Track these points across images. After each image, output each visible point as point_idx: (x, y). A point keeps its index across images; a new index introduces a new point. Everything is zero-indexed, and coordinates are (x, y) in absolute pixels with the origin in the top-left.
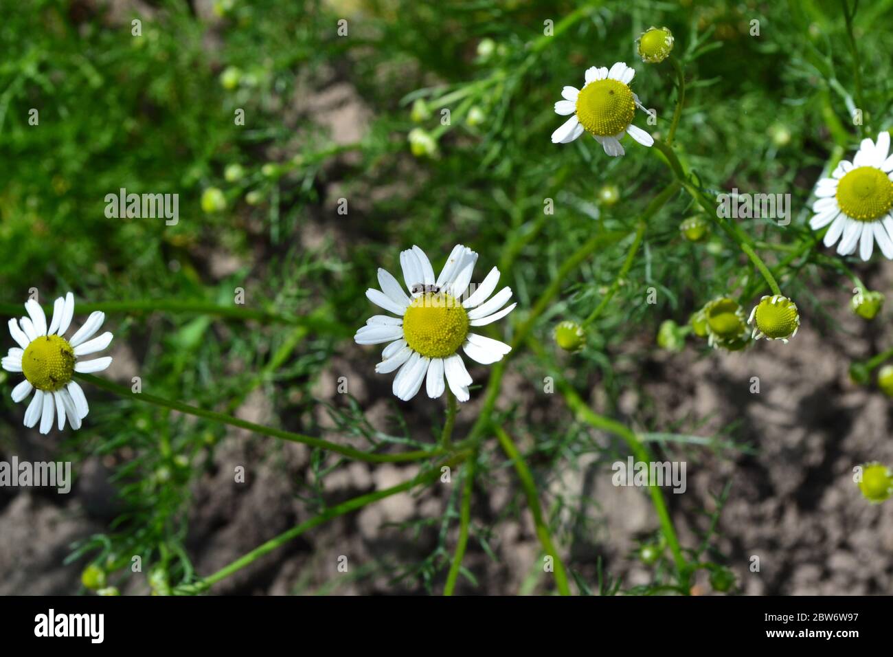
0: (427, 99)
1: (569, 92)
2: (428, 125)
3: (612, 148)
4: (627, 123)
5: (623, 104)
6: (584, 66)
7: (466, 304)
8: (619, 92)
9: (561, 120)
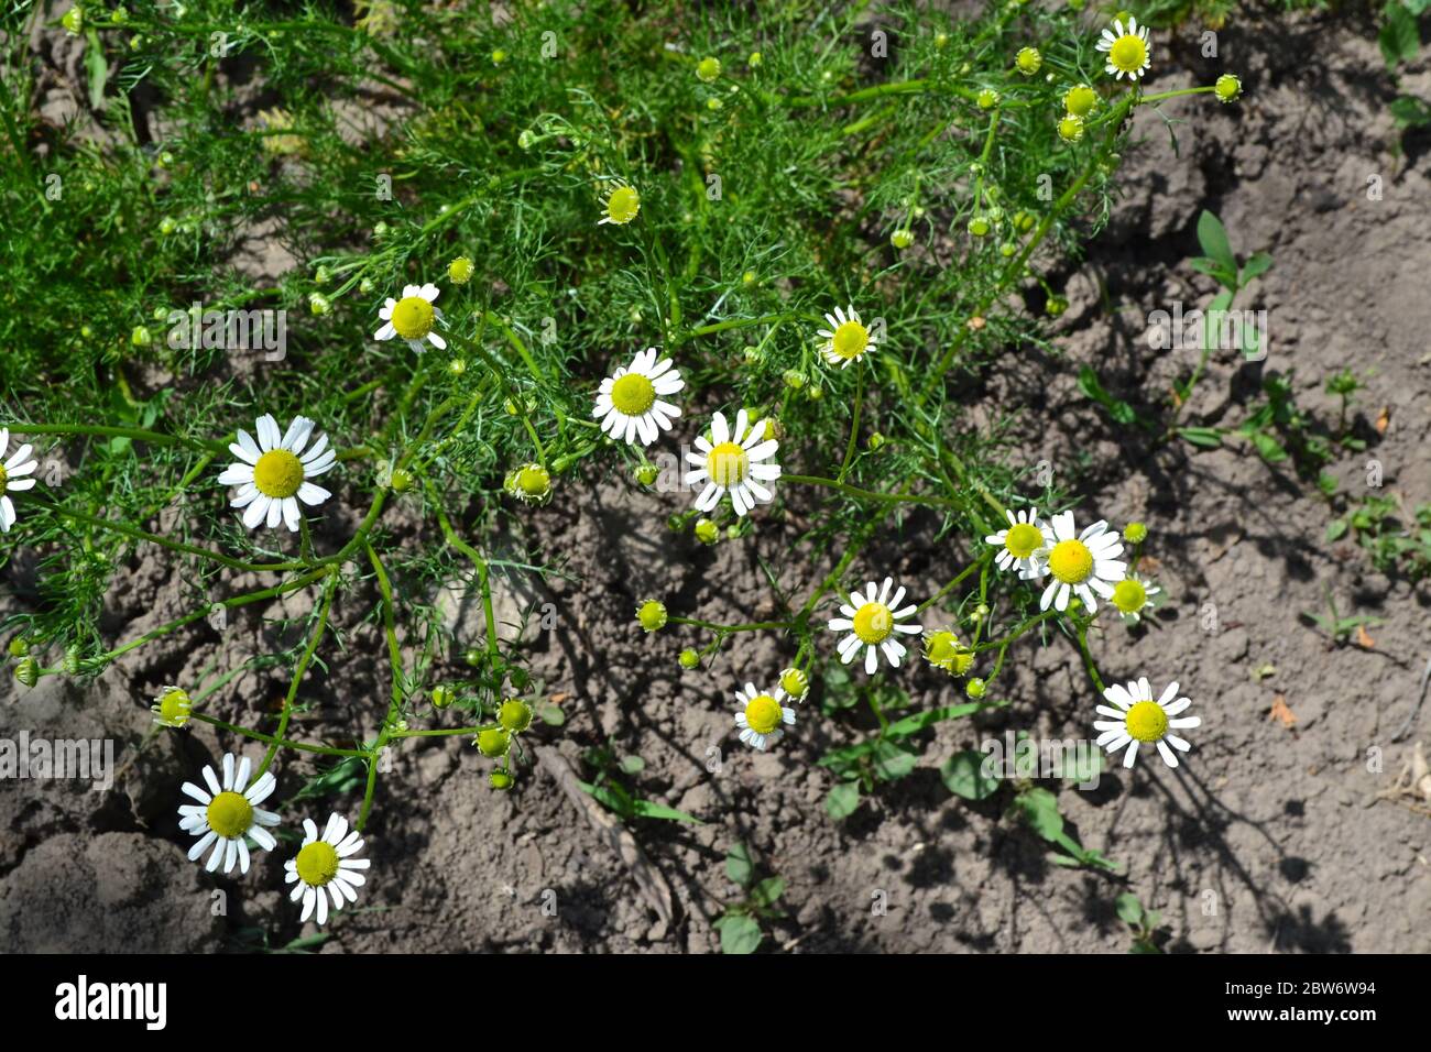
0: (329, 265)
1: (390, 302)
2: (325, 289)
3: (418, 348)
4: (427, 331)
5: (424, 316)
6: (403, 284)
7: (304, 459)
8: (422, 307)
9: (384, 323)
